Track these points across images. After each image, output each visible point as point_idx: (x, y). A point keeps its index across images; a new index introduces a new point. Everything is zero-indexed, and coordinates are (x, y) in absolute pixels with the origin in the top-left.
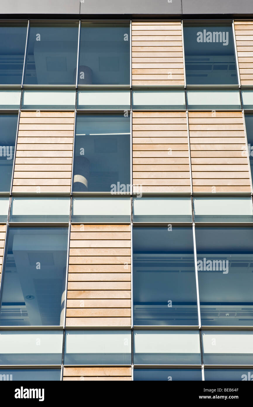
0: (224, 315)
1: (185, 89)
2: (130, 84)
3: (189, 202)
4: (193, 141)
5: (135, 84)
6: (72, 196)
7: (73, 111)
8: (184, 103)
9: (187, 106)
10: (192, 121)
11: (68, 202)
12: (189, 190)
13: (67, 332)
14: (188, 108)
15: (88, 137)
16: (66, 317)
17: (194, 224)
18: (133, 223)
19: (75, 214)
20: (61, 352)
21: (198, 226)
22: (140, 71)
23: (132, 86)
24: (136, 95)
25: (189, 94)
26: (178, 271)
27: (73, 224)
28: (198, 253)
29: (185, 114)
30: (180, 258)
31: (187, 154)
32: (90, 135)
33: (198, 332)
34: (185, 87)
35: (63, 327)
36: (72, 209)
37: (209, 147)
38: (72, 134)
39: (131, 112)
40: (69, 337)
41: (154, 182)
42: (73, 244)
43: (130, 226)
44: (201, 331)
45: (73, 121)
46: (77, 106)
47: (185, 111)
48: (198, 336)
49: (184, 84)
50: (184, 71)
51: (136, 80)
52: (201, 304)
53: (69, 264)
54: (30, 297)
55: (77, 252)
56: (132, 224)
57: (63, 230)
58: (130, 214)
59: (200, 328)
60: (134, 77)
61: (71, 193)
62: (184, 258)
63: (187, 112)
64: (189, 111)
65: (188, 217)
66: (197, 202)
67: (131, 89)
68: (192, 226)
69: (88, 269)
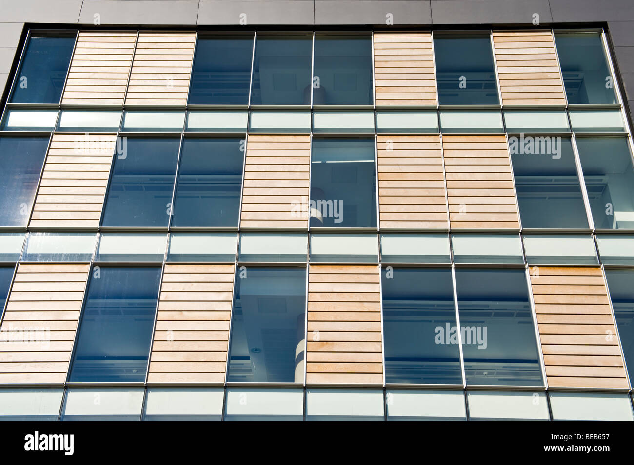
0: (481, 374)
1: (438, 109)
2: (373, 104)
3: (447, 239)
4: (449, 169)
5: (380, 104)
6: (309, 233)
7: (309, 135)
8: (436, 126)
9: (440, 129)
10: (447, 146)
11: (304, 239)
12: (446, 226)
13: (307, 390)
14: (441, 131)
15: (324, 164)
16: (307, 373)
17: (453, 266)
18: (382, 264)
19: (313, 253)
20: (302, 414)
21: (458, 268)
22: (384, 89)
23: (376, 106)
24: (380, 116)
25: (443, 115)
26: (431, 321)
27: (311, 265)
28: (459, 300)
29: (440, 139)
30: (433, 306)
31: (443, 184)
32: (327, 162)
33: (462, 392)
34: (437, 108)
35: (303, 384)
36: (309, 247)
37: (468, 177)
38: (308, 161)
39: (376, 136)
40: (311, 396)
41: (405, 217)
42: (312, 288)
43: (378, 267)
44: (466, 391)
45: (309, 146)
46: (312, 129)
47: (438, 135)
48: (463, 396)
49: (436, 103)
50: (436, 89)
51: (379, 100)
52: (465, 360)
53: (308, 311)
54: (256, 350)
55: (317, 297)
56: (380, 265)
57: (300, 271)
58: (378, 253)
59: (464, 387)
60: (378, 96)
61: (309, 228)
62: (438, 306)
63: (441, 135)
64: (443, 135)
65: (445, 258)
66: (456, 240)
67: (375, 110)
68: (451, 268)
69: (331, 316)
